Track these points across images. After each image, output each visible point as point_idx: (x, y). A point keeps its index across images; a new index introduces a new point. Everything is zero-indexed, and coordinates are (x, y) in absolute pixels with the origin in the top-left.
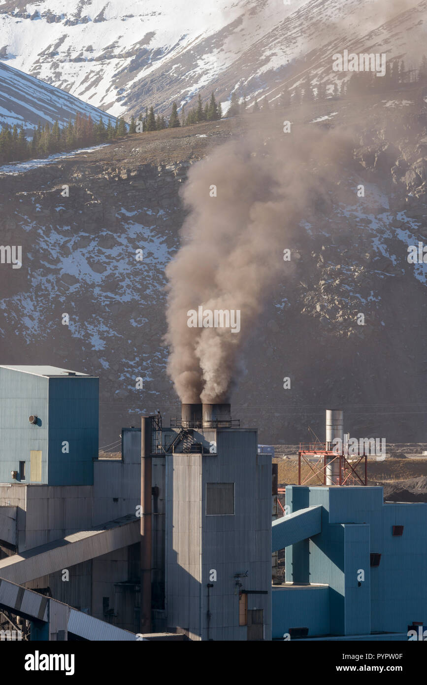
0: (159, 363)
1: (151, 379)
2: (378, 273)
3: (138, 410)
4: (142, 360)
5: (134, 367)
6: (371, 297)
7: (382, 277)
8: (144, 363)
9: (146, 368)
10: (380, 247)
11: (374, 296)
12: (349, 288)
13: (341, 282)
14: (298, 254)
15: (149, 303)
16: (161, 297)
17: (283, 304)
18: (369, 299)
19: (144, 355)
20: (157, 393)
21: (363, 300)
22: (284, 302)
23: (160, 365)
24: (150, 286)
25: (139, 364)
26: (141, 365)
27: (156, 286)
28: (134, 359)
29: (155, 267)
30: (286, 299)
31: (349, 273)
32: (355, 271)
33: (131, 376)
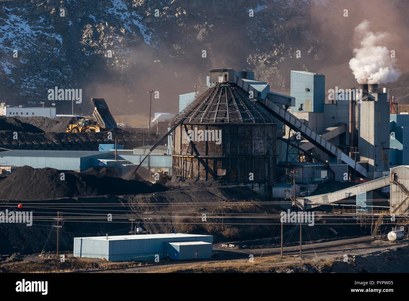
0: (38, 80)
1: (35, 88)
2: (130, 40)
3: (32, 102)
4: (30, 79)
5: (26, 82)
6: (128, 51)
7: (131, 42)
8: (31, 80)
9: (33, 83)
10: (128, 28)
11: (129, 51)
12: (118, 47)
13: (114, 43)
14: (92, 31)
15: (27, 52)
16: (32, 50)
17: (89, 54)
18: (127, 52)
19: (30, 77)
20: (40, 94)
21: (125, 52)
22: (88, 53)
23: (38, 81)
24: (25, 44)
25: (29, 81)
26: (30, 81)
27: (28, 44)
28: (26, 79)
29: (26, 35)
30: (89, 52)
31: (116, 40)
32: (119, 39)
33: (26, 86)
